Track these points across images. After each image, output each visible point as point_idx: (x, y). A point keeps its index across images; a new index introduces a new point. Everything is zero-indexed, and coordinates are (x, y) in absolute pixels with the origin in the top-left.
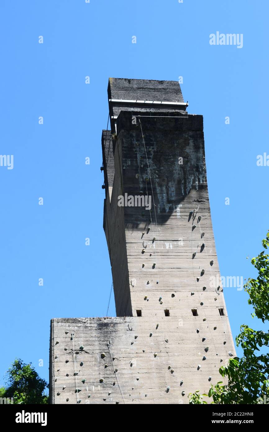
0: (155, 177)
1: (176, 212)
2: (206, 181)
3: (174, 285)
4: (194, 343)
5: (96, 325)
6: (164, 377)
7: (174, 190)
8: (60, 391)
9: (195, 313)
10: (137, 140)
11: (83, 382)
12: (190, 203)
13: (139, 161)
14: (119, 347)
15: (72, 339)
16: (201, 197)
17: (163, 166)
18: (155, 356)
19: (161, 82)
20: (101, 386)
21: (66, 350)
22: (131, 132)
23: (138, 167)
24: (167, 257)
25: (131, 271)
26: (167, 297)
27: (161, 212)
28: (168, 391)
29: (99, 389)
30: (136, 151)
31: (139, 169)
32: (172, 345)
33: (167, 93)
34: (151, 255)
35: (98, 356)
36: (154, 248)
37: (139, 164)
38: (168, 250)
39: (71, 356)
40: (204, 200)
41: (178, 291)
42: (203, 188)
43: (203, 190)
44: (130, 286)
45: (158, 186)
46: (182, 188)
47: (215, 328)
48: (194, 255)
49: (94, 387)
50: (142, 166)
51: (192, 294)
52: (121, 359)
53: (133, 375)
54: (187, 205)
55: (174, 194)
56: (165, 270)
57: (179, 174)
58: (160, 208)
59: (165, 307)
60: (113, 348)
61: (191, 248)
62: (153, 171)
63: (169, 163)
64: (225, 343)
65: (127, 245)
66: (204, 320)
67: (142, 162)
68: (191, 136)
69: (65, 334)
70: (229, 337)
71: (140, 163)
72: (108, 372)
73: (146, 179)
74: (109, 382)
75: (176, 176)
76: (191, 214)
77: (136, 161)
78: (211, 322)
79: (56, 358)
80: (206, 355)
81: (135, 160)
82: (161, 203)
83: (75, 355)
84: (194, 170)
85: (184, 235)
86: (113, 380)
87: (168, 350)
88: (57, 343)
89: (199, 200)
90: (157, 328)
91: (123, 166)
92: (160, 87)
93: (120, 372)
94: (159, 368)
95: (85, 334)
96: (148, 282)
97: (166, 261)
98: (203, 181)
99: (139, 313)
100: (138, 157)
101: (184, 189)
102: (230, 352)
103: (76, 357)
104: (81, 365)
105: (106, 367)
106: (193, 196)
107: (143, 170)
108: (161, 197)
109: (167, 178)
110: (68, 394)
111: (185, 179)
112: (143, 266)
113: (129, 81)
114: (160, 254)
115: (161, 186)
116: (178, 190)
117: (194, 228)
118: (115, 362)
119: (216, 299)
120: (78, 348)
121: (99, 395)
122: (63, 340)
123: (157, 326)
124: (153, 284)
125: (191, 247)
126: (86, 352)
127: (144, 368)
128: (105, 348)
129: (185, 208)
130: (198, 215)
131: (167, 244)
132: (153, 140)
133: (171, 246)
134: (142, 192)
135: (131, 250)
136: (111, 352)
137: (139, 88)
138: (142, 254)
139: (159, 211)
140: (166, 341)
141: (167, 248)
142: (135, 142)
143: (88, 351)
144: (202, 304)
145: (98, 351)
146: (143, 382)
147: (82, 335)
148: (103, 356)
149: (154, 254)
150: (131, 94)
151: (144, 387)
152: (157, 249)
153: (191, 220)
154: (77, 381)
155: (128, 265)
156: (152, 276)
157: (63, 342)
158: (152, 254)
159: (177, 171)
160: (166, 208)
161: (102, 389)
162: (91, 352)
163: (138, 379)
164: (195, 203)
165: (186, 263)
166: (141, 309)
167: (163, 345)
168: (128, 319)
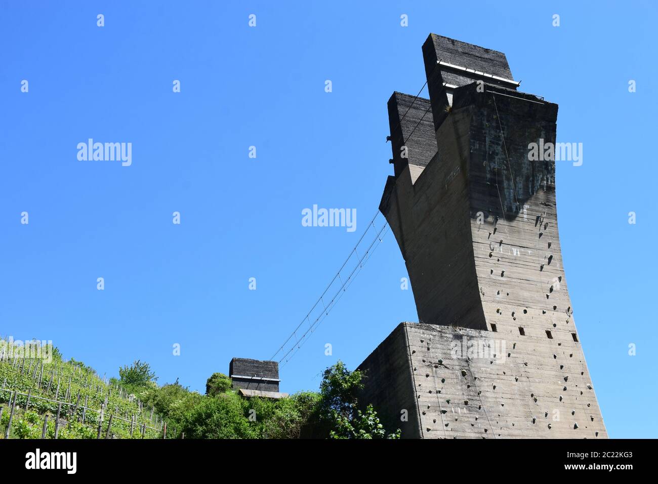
0: (503, 168)
1: (523, 213)
2: (554, 183)
3: (524, 299)
4: (553, 370)
5: (451, 336)
6: (528, 405)
7: (522, 187)
8: (425, 409)
9: (549, 334)
10: (488, 121)
11: (448, 402)
12: (537, 205)
13: (487, 146)
14: (479, 365)
15: (428, 349)
16: (548, 200)
17: (512, 157)
18: (517, 380)
19: (487, 51)
20: (466, 409)
21: (424, 361)
22: (482, 110)
23: (486, 152)
24: (515, 265)
25: (480, 276)
26: (519, 313)
27: (508, 211)
28: (534, 421)
29: (466, 412)
30: (485, 133)
31: (487, 155)
32: (531, 369)
33: (494, 65)
34: (498, 260)
35: (459, 374)
36: (502, 252)
37: (487, 150)
38: (516, 257)
39: (430, 369)
40: (552, 204)
41: (529, 307)
42: (551, 189)
43: (551, 192)
44: (480, 294)
45: (505, 179)
46: (530, 186)
47: (571, 356)
48: (542, 267)
49: (459, 409)
50: (491, 152)
51: (544, 313)
52: (482, 379)
53: (498, 400)
54: (534, 207)
55: (521, 192)
56: (514, 280)
57: (527, 169)
58: (507, 206)
59: (519, 323)
60: (473, 365)
61: (537, 259)
62: (501, 161)
63: (519, 155)
64: (582, 373)
65: (474, 244)
66: (559, 344)
67: (491, 148)
68: (543, 127)
69: (420, 342)
70: (586, 368)
71: (489, 149)
72: (472, 393)
73: (494, 168)
74: (474, 405)
75: (525, 171)
76: (538, 218)
77: (485, 145)
78: (567, 348)
79: (415, 370)
80: (566, 384)
81: (483, 143)
82: (508, 200)
83: (434, 369)
84: (543, 166)
85: (531, 242)
86: (479, 404)
87: (529, 375)
88: (414, 352)
89: (547, 203)
90: (514, 348)
91: (471, 149)
92: (486, 56)
93: (483, 394)
94: (522, 394)
95: (442, 346)
96: (499, 292)
97: (515, 269)
98: (551, 182)
99: (494, 328)
100: (487, 141)
101: (532, 187)
102: (588, 384)
103: (436, 372)
104: (443, 381)
105: (469, 387)
106: (540, 197)
107: (491, 158)
108: (508, 193)
109: (515, 171)
110: (434, 414)
111: (533, 176)
112: (492, 271)
113: (453, 42)
114: (507, 260)
115: (508, 179)
116: (526, 187)
117: (541, 235)
118: (477, 382)
119: (567, 322)
120: (437, 361)
121: (466, 419)
122: (420, 349)
123: (514, 345)
124: (503, 295)
125: (538, 257)
126: (446, 367)
127: (507, 392)
128: (465, 364)
129: (532, 210)
130: (545, 221)
131: (515, 250)
132: (505, 123)
133: (518, 253)
134: (489, 183)
135: (479, 252)
136: (472, 370)
137: (464, 53)
138: (489, 258)
139: (506, 209)
140: (525, 364)
141: (515, 254)
142: (486, 123)
143: (448, 366)
144: (555, 325)
145: (458, 368)
146: (508, 409)
147: (439, 346)
148: (464, 374)
149: (502, 260)
150: (458, 58)
151: (509, 415)
152: (505, 255)
153: (538, 225)
154: (440, 400)
155: (476, 268)
156: (502, 285)
157: (420, 352)
158: (500, 259)
159: (526, 165)
160: (513, 207)
161: (468, 412)
162: (451, 367)
163: (503, 405)
164: (542, 206)
165: (534, 275)
166: (495, 323)
167: (523, 368)
168: (483, 333)
